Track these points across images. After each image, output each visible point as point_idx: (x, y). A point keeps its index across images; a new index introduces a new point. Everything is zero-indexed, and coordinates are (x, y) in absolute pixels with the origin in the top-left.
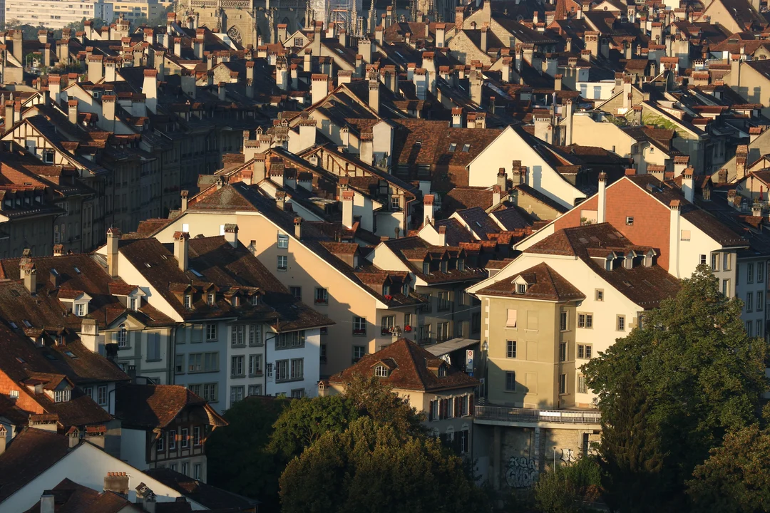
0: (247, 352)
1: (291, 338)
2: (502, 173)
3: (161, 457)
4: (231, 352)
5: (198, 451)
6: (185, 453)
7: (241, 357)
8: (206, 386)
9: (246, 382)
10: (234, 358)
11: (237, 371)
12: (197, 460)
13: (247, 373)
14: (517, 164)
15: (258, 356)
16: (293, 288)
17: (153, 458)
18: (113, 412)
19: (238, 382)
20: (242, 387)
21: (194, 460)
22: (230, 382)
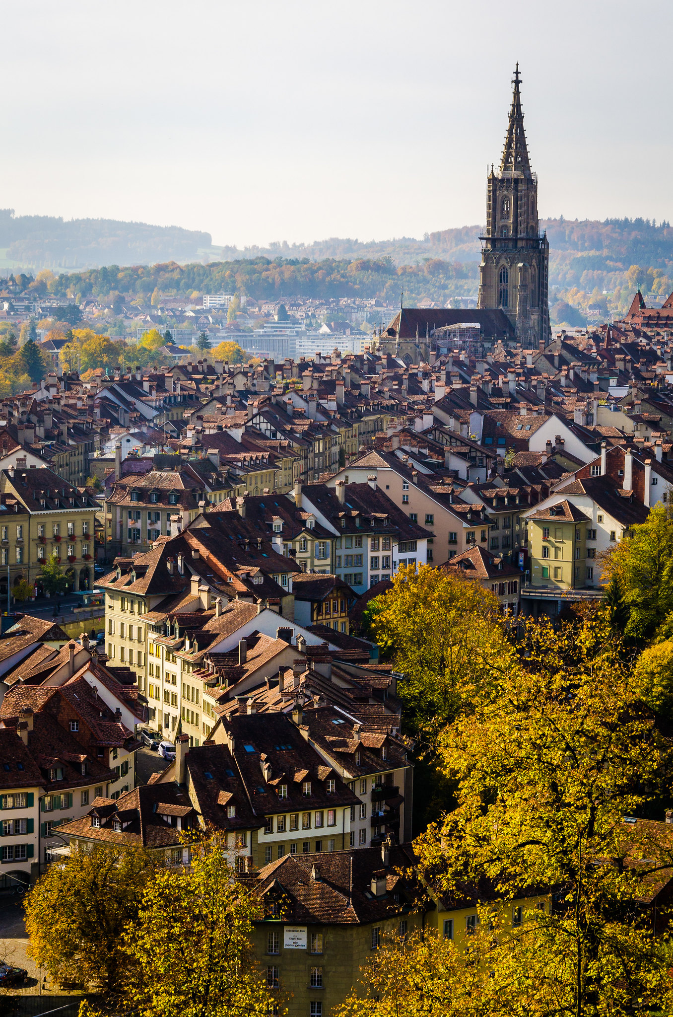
0: (381, 554)
1: (408, 545)
2: (549, 444)
3: (320, 618)
4: (371, 554)
5: (343, 615)
6: (335, 616)
7: (377, 558)
8: (356, 575)
9: (381, 572)
10: (372, 558)
11: (375, 566)
12: (343, 620)
13: (381, 567)
14: (558, 439)
15: (388, 558)
16: (412, 515)
17: (315, 618)
18: (291, 591)
19: (375, 573)
20: (378, 576)
21: (340, 621)
22: (370, 573)
